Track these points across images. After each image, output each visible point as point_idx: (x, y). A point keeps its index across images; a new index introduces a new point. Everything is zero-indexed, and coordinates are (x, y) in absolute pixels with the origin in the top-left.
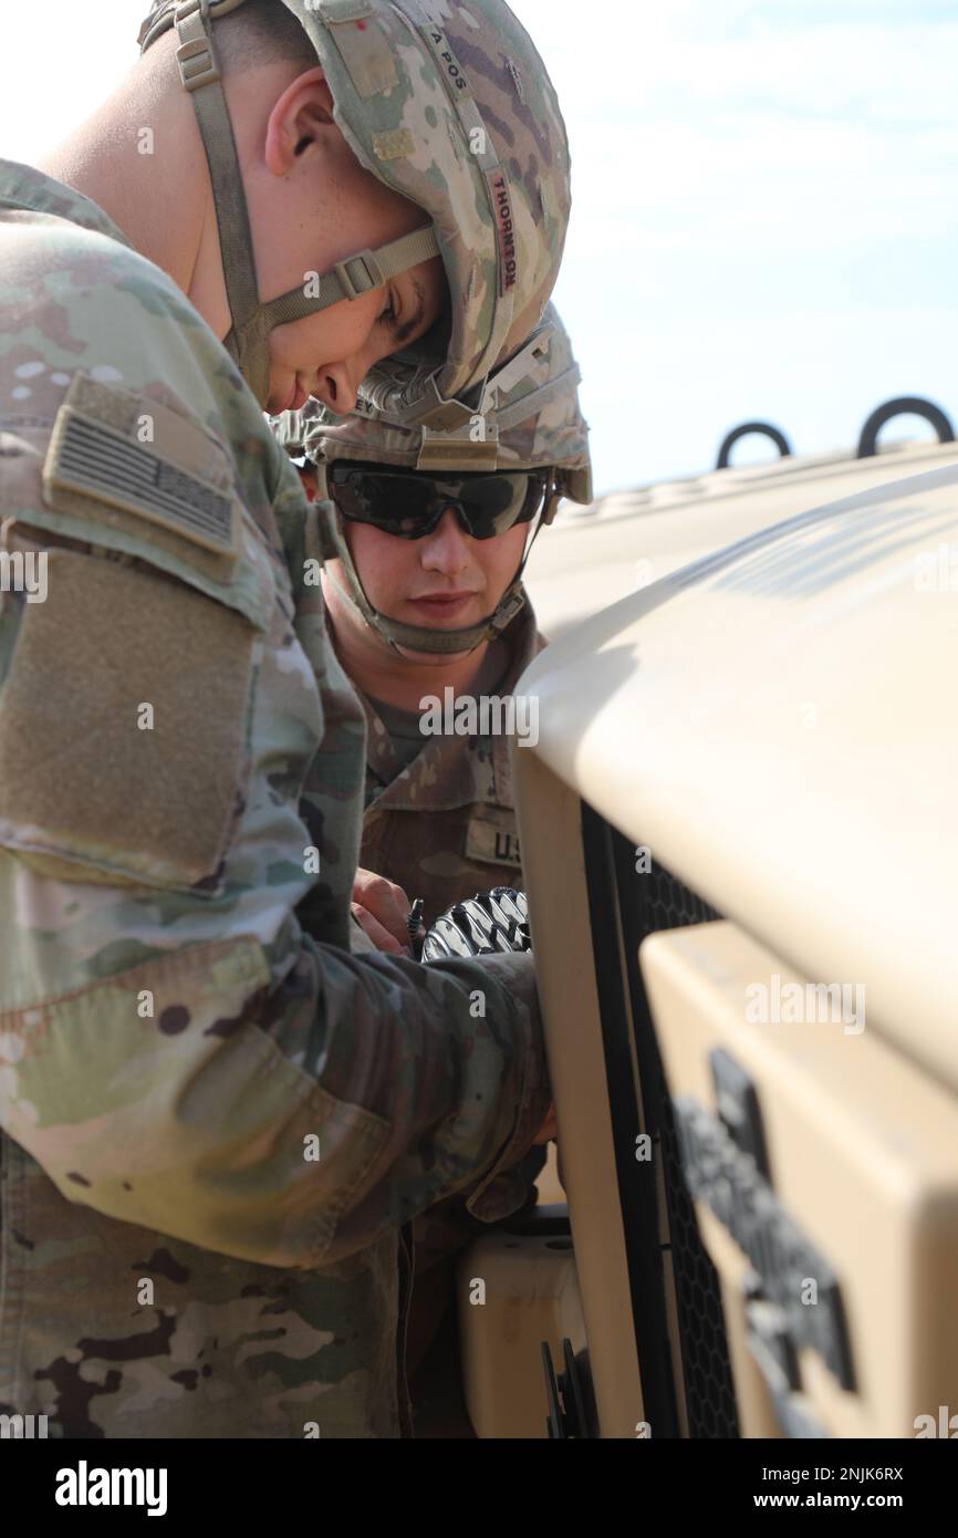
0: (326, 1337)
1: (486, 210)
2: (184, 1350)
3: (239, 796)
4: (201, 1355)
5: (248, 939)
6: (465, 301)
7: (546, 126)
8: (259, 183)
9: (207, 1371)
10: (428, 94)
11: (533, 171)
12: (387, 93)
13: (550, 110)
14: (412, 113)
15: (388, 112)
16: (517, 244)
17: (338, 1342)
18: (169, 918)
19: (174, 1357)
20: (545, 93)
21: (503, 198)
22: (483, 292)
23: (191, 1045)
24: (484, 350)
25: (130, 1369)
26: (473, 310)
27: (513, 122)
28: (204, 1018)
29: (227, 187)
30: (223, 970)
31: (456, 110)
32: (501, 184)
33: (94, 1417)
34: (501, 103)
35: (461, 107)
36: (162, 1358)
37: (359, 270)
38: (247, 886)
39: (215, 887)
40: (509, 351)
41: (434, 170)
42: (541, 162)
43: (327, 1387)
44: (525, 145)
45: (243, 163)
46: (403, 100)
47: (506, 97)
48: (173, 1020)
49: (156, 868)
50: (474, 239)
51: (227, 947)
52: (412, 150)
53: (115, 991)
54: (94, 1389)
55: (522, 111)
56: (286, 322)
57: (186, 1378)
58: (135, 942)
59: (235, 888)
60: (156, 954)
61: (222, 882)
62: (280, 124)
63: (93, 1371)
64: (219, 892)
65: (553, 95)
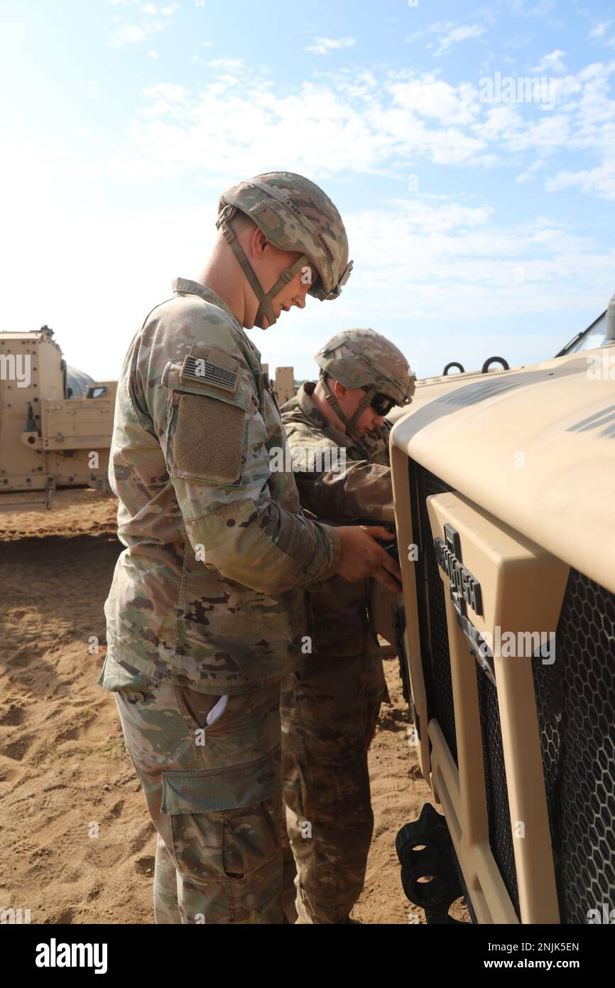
0: (276, 603)
1: (318, 245)
2: (232, 602)
3: (243, 457)
4: (237, 605)
5: (249, 500)
6: (321, 270)
7: (328, 212)
8: (254, 262)
9: (239, 609)
10: (290, 221)
11: (328, 225)
12: (278, 226)
13: (329, 206)
14: (287, 229)
15: (280, 231)
16: (331, 249)
17: (279, 604)
18: (228, 493)
19: (229, 605)
20: (326, 202)
21: (322, 239)
22: (326, 266)
23: (236, 530)
24: (333, 279)
25: (216, 606)
26: (325, 272)
27: (318, 216)
28: (238, 523)
29: (246, 266)
30: (243, 509)
31: (300, 221)
32: (320, 235)
33: (206, 616)
34: (313, 212)
35: (301, 219)
36: (225, 604)
37: (288, 276)
38: (249, 483)
39: (239, 483)
40: (342, 274)
41: (299, 241)
42: (330, 222)
43: (276, 615)
44: (324, 220)
45: (249, 259)
46: (283, 226)
47: (314, 210)
48: (231, 523)
49: (221, 480)
50: (318, 253)
51: (243, 502)
52: (290, 239)
53: (215, 516)
54: (206, 609)
55: (320, 212)
56: (275, 296)
57: (232, 610)
58: (218, 502)
59: (245, 483)
60: (225, 505)
61: (241, 481)
62: (256, 246)
63: (205, 605)
64: (241, 484)
65: (329, 200)
